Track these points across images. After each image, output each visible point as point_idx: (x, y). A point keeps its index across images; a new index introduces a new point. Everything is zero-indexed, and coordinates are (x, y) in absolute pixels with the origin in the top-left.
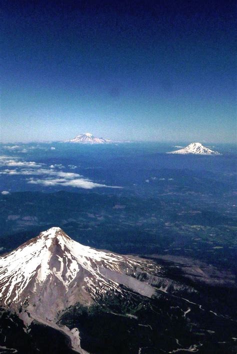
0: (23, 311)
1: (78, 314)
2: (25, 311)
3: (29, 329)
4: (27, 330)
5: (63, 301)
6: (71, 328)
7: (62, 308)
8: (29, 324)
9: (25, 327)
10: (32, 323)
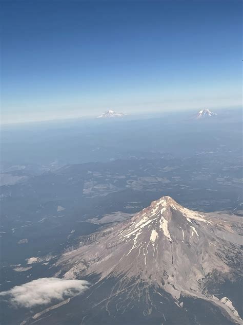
0: (166, 282)
1: (221, 282)
2: (168, 283)
3: (180, 302)
4: (179, 304)
5: (198, 269)
6: (220, 298)
7: (200, 276)
8: (178, 297)
9: (176, 301)
10: (181, 296)
